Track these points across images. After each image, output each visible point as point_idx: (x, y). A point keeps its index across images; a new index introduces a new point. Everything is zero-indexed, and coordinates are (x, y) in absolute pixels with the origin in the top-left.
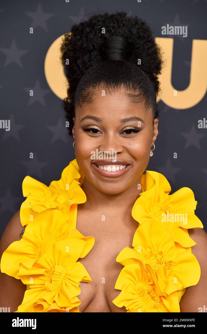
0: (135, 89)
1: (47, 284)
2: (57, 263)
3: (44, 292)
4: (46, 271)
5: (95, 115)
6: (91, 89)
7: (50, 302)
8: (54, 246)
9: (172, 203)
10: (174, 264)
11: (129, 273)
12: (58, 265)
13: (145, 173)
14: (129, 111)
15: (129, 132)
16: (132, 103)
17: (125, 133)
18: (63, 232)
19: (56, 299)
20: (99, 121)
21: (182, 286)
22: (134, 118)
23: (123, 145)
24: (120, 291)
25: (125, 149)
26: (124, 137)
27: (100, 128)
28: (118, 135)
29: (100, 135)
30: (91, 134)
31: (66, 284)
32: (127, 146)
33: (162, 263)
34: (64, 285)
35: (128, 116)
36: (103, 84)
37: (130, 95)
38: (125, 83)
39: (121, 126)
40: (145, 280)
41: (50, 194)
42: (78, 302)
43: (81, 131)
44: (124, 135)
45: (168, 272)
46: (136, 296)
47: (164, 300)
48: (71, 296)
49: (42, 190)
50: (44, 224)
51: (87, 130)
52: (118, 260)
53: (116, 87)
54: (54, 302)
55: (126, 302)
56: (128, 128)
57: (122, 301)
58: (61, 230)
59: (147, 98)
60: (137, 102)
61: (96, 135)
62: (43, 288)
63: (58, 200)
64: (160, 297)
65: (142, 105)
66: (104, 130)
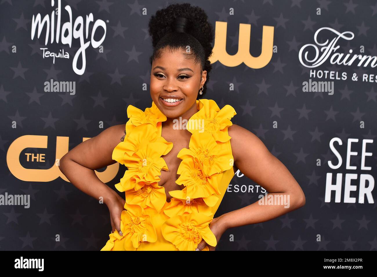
1: (140, 168)
2: (148, 156)
3: (138, 172)
4: (141, 161)
5: (162, 66)
6: (161, 49)
7: (141, 178)
8: (148, 146)
9: (219, 117)
10: (216, 157)
11: (185, 164)
12: (149, 157)
14: (183, 64)
15: (182, 77)
16: (186, 59)
17: (180, 78)
18: (152, 139)
19: (145, 176)
20: (164, 70)
21: (221, 170)
22: (186, 69)
23: (178, 86)
24: (180, 175)
25: (179, 89)
26: (179, 81)
27: (165, 74)
28: (176, 79)
29: (164, 79)
30: (159, 78)
31: (152, 169)
32: (181, 87)
33: (208, 157)
34: (151, 169)
35: (183, 67)
36: (168, 46)
37: (185, 54)
38: (182, 46)
39: (178, 73)
40: (196, 168)
41: (144, 116)
42: (158, 179)
43: (153, 76)
44: (179, 79)
45: (212, 162)
46: (190, 178)
47: (208, 179)
48: (155, 175)
49: (140, 113)
50: (141, 133)
51: (157, 75)
52: (178, 156)
53: (176, 49)
54: (144, 178)
55: (183, 182)
56: (182, 75)
57: (181, 181)
58: (152, 137)
59: (197, 56)
60: (190, 59)
61: (161, 79)
62: (138, 170)
63: (149, 119)
64: (206, 177)
65: (193, 61)
66: (167, 75)
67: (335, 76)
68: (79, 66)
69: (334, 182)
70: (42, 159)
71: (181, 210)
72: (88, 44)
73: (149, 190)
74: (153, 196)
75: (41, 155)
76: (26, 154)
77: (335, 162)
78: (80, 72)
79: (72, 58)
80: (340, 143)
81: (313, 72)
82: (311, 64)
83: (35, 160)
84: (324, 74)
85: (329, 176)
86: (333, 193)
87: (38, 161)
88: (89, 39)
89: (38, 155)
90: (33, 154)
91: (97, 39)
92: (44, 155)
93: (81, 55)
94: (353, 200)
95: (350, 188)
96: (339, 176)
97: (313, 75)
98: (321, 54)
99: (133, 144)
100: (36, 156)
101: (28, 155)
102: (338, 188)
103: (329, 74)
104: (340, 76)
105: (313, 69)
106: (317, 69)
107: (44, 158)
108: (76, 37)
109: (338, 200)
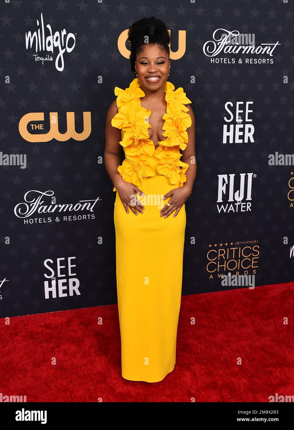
0: (161, 45)
1: (134, 130)
2: (138, 121)
4: (133, 125)
5: (145, 57)
7: (137, 137)
8: (135, 115)
9: (176, 94)
10: (183, 119)
11: (167, 123)
13: (165, 83)
14: (159, 54)
15: (160, 63)
16: (161, 51)
18: (137, 109)
20: (147, 59)
22: (161, 57)
23: (157, 68)
24: (165, 131)
26: (158, 65)
27: (148, 62)
28: (155, 65)
29: (148, 65)
30: (144, 65)
31: (142, 130)
32: (159, 69)
35: (159, 56)
37: (159, 47)
38: (157, 43)
39: (156, 60)
42: (149, 136)
43: (140, 64)
45: (181, 122)
46: (171, 132)
50: (128, 106)
51: (142, 63)
52: (163, 118)
54: (138, 136)
55: (168, 135)
57: (166, 135)
60: (163, 51)
61: (146, 65)
62: (132, 132)
64: (179, 132)
66: (150, 63)
67: (227, 62)
68: (60, 66)
69: (228, 130)
70: (42, 128)
71: (164, 154)
72: (64, 50)
73: (143, 143)
74: (145, 147)
75: (41, 125)
76: (31, 125)
77: (229, 118)
78: (61, 69)
79: (54, 60)
80: (232, 105)
81: (213, 59)
82: (211, 54)
83: (37, 128)
84: (220, 60)
85: (225, 127)
86: (228, 137)
87: (39, 129)
88: (65, 47)
89: (39, 125)
90: (36, 125)
91: (70, 46)
92: (43, 125)
93: (60, 58)
94: (241, 141)
95: (238, 134)
96: (232, 126)
97: (213, 62)
98: (218, 47)
99: (124, 114)
100: (38, 126)
101: (32, 125)
102: (231, 134)
103: (223, 60)
104: (231, 61)
105: (213, 58)
106: (215, 57)
107: (43, 127)
108: (56, 46)
109: (231, 141)
